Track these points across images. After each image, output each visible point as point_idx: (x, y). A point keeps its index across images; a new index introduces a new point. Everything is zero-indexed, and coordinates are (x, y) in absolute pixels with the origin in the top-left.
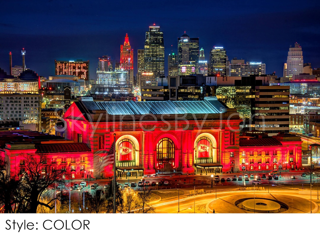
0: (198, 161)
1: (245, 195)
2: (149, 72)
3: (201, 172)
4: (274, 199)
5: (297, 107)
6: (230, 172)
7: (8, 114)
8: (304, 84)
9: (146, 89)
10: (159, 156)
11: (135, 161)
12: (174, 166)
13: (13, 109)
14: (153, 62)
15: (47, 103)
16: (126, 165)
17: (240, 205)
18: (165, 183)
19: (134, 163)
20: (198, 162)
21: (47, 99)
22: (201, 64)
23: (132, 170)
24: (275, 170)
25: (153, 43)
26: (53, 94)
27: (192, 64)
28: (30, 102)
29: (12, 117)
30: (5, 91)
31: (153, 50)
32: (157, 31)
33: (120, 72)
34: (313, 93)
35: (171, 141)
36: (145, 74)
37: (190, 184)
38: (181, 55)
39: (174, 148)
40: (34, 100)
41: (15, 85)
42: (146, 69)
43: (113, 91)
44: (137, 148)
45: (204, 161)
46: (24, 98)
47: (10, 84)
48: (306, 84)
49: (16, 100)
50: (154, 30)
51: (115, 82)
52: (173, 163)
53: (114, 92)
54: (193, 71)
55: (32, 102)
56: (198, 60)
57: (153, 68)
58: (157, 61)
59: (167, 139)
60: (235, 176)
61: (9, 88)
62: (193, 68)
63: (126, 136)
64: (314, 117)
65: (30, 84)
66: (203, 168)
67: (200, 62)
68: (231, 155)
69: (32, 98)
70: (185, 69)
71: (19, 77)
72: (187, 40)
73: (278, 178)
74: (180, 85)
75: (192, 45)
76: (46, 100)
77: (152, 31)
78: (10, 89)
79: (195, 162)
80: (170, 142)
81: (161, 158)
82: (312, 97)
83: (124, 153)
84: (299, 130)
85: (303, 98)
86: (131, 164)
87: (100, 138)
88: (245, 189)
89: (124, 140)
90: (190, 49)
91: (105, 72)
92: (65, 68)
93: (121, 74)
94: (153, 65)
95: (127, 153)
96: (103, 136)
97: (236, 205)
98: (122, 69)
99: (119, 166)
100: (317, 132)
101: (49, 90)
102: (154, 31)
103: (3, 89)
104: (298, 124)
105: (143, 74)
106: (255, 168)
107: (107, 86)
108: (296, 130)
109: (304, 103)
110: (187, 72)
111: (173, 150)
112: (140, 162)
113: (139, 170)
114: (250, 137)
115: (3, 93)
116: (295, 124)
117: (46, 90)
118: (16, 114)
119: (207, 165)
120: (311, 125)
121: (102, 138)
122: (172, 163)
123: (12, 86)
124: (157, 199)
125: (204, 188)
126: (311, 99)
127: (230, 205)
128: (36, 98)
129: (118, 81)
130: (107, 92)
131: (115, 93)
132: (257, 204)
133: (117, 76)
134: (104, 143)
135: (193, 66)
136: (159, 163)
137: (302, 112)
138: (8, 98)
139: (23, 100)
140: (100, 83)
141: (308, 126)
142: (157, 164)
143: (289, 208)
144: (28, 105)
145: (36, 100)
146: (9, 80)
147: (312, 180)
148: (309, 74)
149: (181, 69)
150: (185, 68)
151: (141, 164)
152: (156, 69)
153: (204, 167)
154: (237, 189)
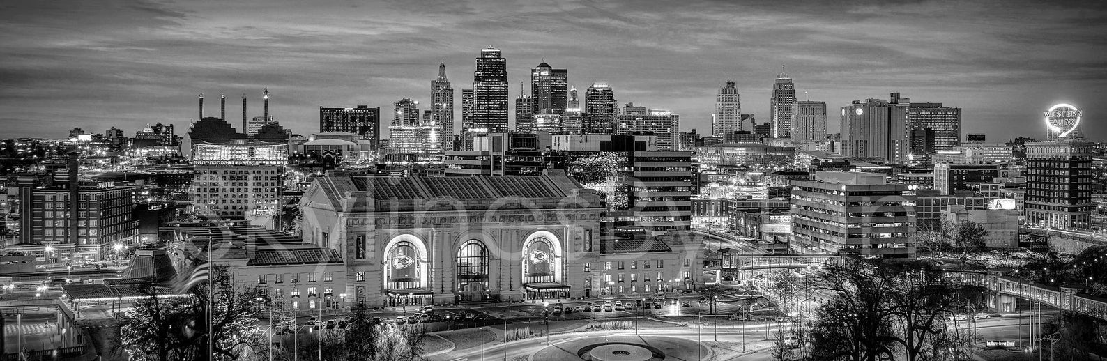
0: (530, 279)
1: (597, 339)
2: (481, 126)
3: (534, 299)
4: (644, 344)
5: (722, 188)
6: (583, 297)
7: (226, 199)
8: (740, 149)
9: (454, 156)
10: (463, 271)
11: (419, 280)
12: (488, 288)
13: (235, 190)
14: (488, 109)
15: (301, 180)
16: (404, 285)
17: (586, 356)
18: (467, 317)
19: (418, 283)
20: (529, 281)
21: (301, 174)
22: (570, 114)
23: (411, 294)
24: (659, 293)
25: (489, 77)
26: (311, 166)
27: (554, 113)
28: (263, 178)
29: (233, 204)
30: (232, 160)
31: (488, 89)
32: (496, 57)
33: (428, 127)
34: (754, 164)
35: (483, 246)
36: (474, 130)
37: (511, 317)
38: (537, 99)
39: (489, 256)
40: (270, 175)
41: (250, 150)
42: (477, 122)
43: (415, 160)
44: (424, 257)
45: (539, 279)
46: (254, 172)
47: (240, 149)
48: (743, 149)
49: (240, 175)
50: (491, 55)
51: (419, 145)
52: (487, 283)
53: (418, 161)
54: (557, 126)
55: (266, 178)
56: (565, 107)
57: (488, 120)
58: (494, 108)
59: (476, 242)
60: (589, 304)
61: (240, 154)
62: (557, 120)
63: (404, 236)
64: (743, 204)
65: (274, 147)
66: (537, 290)
67: (568, 110)
68: (586, 269)
69: (266, 172)
70: (543, 122)
71: (256, 136)
72: (547, 72)
73: (660, 306)
74: (509, 149)
75: (555, 81)
76: (300, 176)
77: (486, 57)
78: (240, 156)
79: (524, 280)
80: (481, 246)
81: (466, 274)
82: (752, 170)
83: (400, 266)
84: (721, 226)
85: (737, 173)
86: (412, 285)
87: (358, 239)
88: (600, 327)
89: (400, 244)
90: (552, 88)
91: (403, 127)
92: (338, 119)
93: (431, 129)
94: (488, 115)
95: (407, 266)
96: (364, 237)
97: (580, 356)
98: (433, 123)
99: (393, 287)
100: (754, 229)
101: (306, 158)
102: (489, 57)
103: (230, 157)
104: (721, 216)
105: (470, 130)
106: (626, 290)
107: (407, 151)
108: (716, 226)
109: (734, 180)
110: (546, 127)
111: (487, 260)
112: (428, 282)
113: (425, 294)
114: (619, 238)
115: (229, 163)
116: (716, 216)
117: (302, 158)
118: (240, 199)
119: (544, 285)
120: (739, 218)
121: (361, 240)
122: (485, 283)
123: (243, 152)
124: (448, 346)
125: (530, 326)
126: (750, 174)
127: (570, 356)
128: (273, 172)
129: (426, 142)
130: (407, 161)
131: (419, 163)
132: (614, 353)
133: (423, 134)
134: (364, 248)
135: (557, 117)
136: (463, 283)
137: (730, 196)
138: (226, 172)
139: (251, 177)
140: (394, 146)
141: (735, 218)
142: (459, 284)
143: (666, 356)
144: (260, 183)
145: (273, 175)
146: (239, 142)
147: (713, 307)
148: (749, 132)
149: (537, 121)
150: (543, 119)
151: (430, 285)
152: (494, 122)
153: (539, 289)
154: (586, 327)
